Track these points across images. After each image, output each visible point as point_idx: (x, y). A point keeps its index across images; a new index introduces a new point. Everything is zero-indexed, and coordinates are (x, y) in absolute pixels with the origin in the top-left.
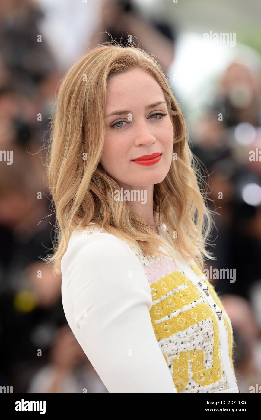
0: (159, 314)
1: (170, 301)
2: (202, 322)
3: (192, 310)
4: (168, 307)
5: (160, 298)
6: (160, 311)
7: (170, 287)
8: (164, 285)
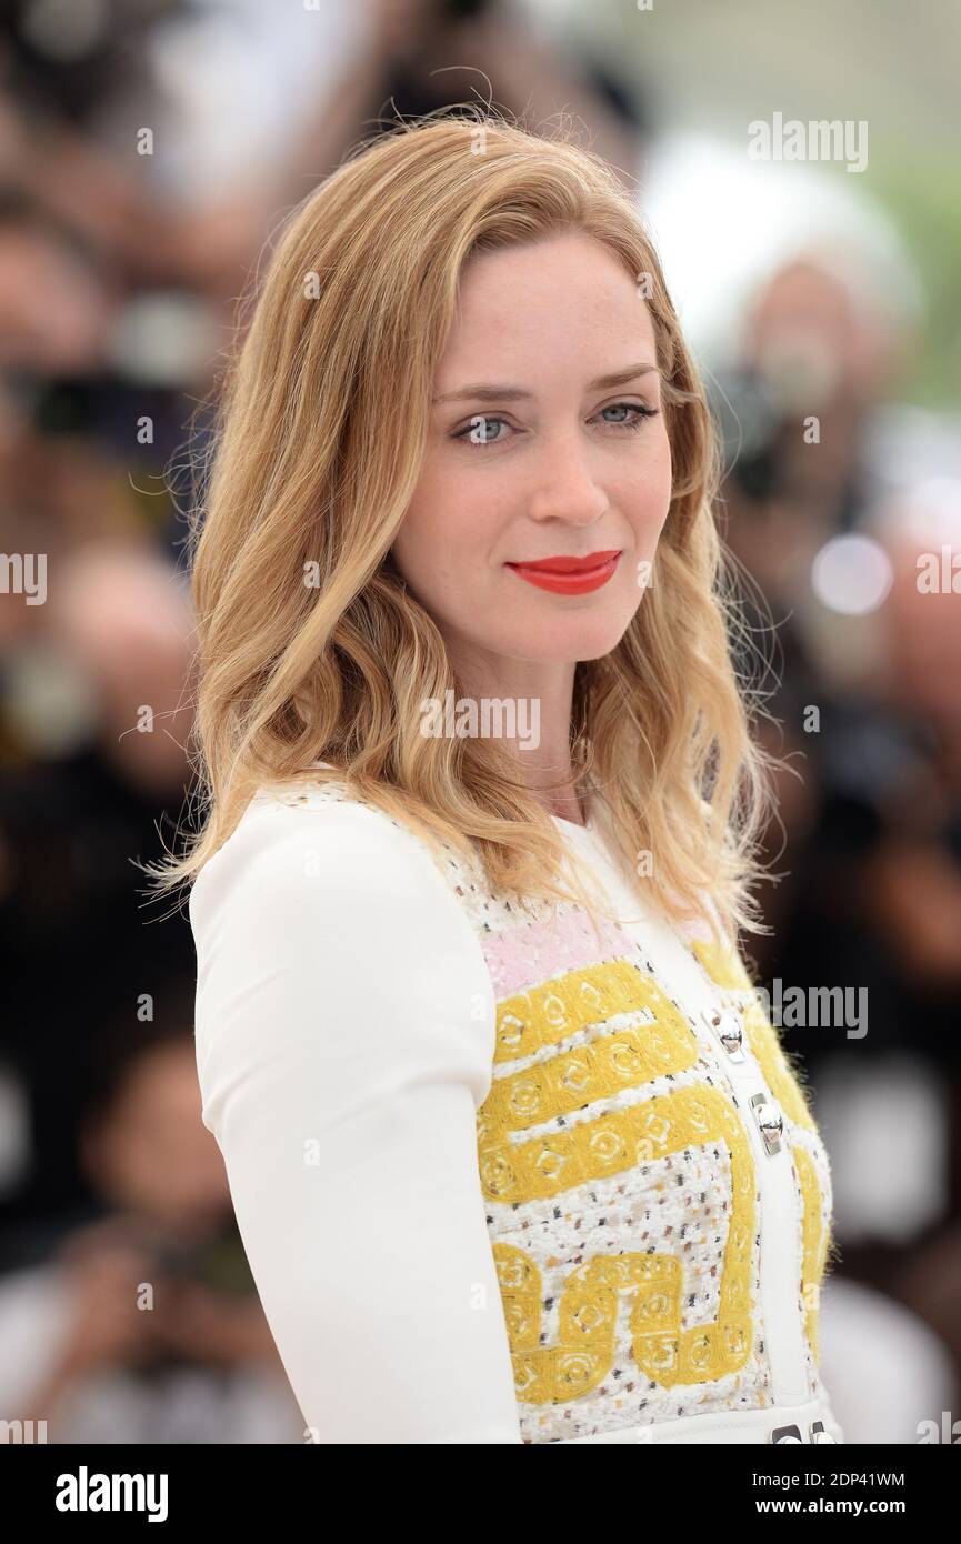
0: (523, 1109)
1: (572, 1068)
2: (687, 1153)
3: (653, 1108)
4: (560, 1087)
5: (534, 1054)
6: (529, 1100)
7: (581, 1017)
8: (557, 1007)
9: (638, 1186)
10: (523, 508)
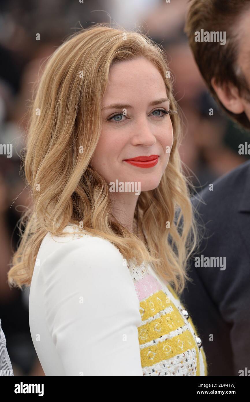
0: (143, 338)
1: (157, 325)
2: (188, 352)
3: (178, 337)
4: (154, 331)
5: (147, 320)
6: (145, 335)
7: (158, 308)
8: (152, 305)
9: (176, 362)
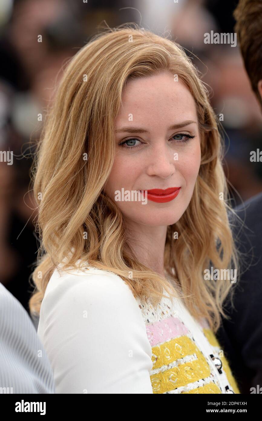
4: (168, 381)
5: (160, 368)
6: (157, 385)
7: (175, 356)
10: (144, 171)
